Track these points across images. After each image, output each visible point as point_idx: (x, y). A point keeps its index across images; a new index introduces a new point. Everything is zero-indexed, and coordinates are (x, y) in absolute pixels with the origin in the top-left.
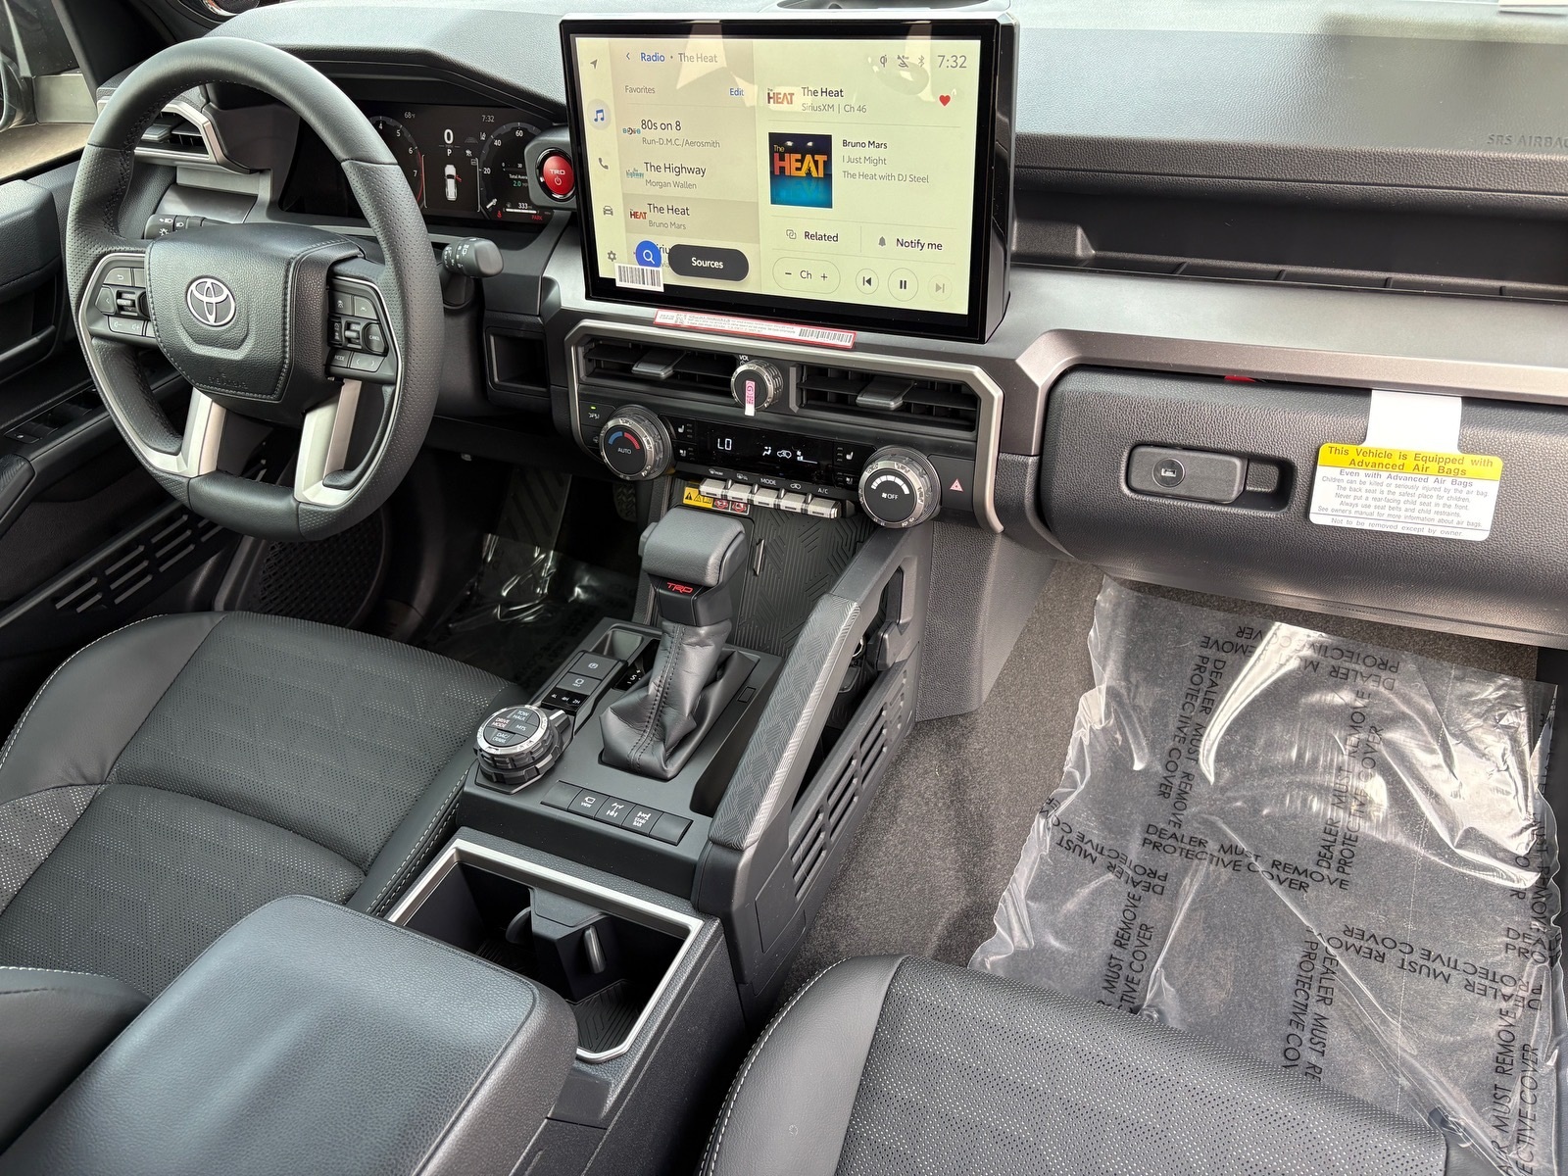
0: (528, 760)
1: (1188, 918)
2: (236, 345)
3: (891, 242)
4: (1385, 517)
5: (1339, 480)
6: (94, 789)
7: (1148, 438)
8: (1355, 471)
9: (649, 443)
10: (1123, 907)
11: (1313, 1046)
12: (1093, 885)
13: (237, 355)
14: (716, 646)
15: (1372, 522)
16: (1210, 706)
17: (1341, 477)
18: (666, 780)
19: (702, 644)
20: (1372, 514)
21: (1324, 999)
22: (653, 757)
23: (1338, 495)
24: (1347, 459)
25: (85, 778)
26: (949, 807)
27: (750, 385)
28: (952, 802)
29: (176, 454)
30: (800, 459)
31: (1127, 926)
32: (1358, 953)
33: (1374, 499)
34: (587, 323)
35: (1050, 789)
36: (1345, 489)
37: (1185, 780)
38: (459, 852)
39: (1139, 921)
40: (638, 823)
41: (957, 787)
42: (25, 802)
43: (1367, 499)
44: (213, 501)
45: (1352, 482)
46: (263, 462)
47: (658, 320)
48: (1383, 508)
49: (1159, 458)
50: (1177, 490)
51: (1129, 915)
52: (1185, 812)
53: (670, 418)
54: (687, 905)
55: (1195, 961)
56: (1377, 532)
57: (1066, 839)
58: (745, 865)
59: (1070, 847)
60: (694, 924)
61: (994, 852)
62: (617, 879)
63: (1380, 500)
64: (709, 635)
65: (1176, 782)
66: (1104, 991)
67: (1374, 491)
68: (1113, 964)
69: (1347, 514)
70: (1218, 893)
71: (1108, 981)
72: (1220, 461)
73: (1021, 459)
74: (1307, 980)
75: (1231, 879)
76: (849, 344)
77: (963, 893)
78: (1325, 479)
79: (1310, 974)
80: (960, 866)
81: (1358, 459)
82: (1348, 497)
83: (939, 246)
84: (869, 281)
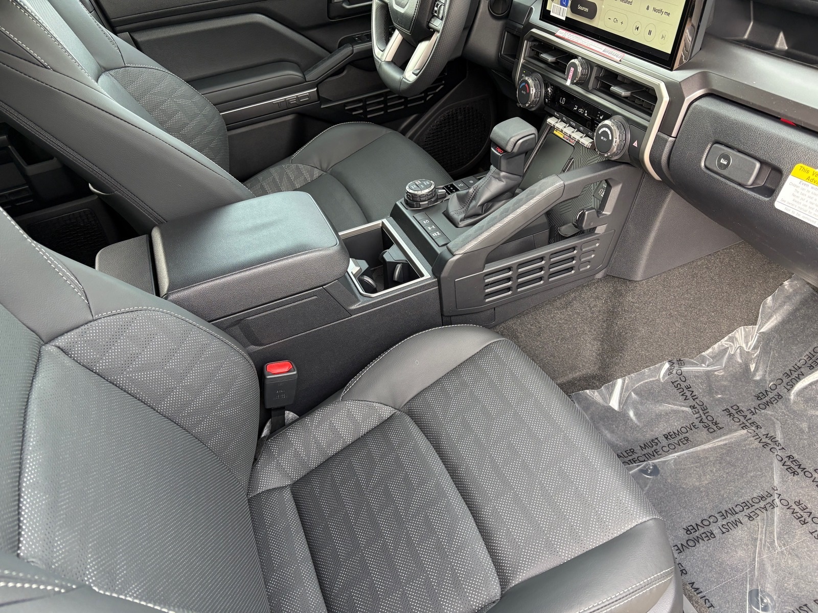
0: (418, 199)
1: (714, 449)
2: (403, 7)
3: (651, 9)
4: (812, 215)
5: (797, 187)
6: (322, 172)
7: (722, 140)
8: (807, 183)
9: (533, 91)
10: (684, 425)
11: (722, 528)
12: (675, 407)
13: (402, 10)
14: (506, 184)
15: (805, 215)
16: (814, 366)
17: (799, 185)
18: (457, 227)
19: (499, 179)
20: (806, 211)
21: (750, 517)
22: (458, 217)
23: (794, 195)
24: (807, 175)
25: (321, 167)
26: (604, 322)
27: (572, 69)
28: (607, 319)
29: (382, 51)
30: (586, 115)
31: (679, 433)
32: (793, 513)
33: (811, 203)
34: (534, 30)
35: (684, 355)
36: (798, 192)
37: (776, 397)
38: (383, 223)
39: (687, 435)
40: (434, 235)
41: (612, 314)
42: (301, 166)
43: (807, 201)
44: (385, 73)
45: (803, 189)
46: (443, 82)
47: (558, 34)
48: (813, 209)
49: (723, 152)
50: (724, 172)
51: (684, 430)
52: (763, 411)
53: (547, 82)
54: (430, 268)
55: (699, 464)
56: (809, 224)
57: (678, 382)
58: (452, 261)
59: (678, 387)
60: (427, 275)
61: (621, 357)
62: (418, 252)
63: (813, 204)
64: (505, 177)
65: (771, 395)
66: (639, 448)
67: (812, 198)
68: (654, 441)
69: (794, 207)
70: (742, 450)
71: (645, 445)
72: (749, 161)
73: (666, 137)
74: (750, 506)
75: (756, 448)
76: (618, 59)
77: (597, 367)
78: (791, 184)
79: (754, 504)
80: (600, 353)
81: (812, 177)
82: (798, 197)
83: (668, 14)
84: (638, 28)
